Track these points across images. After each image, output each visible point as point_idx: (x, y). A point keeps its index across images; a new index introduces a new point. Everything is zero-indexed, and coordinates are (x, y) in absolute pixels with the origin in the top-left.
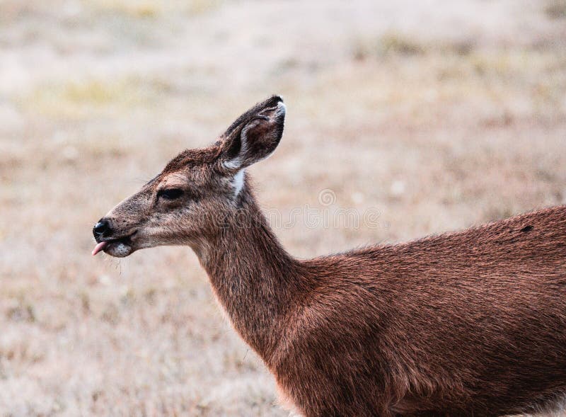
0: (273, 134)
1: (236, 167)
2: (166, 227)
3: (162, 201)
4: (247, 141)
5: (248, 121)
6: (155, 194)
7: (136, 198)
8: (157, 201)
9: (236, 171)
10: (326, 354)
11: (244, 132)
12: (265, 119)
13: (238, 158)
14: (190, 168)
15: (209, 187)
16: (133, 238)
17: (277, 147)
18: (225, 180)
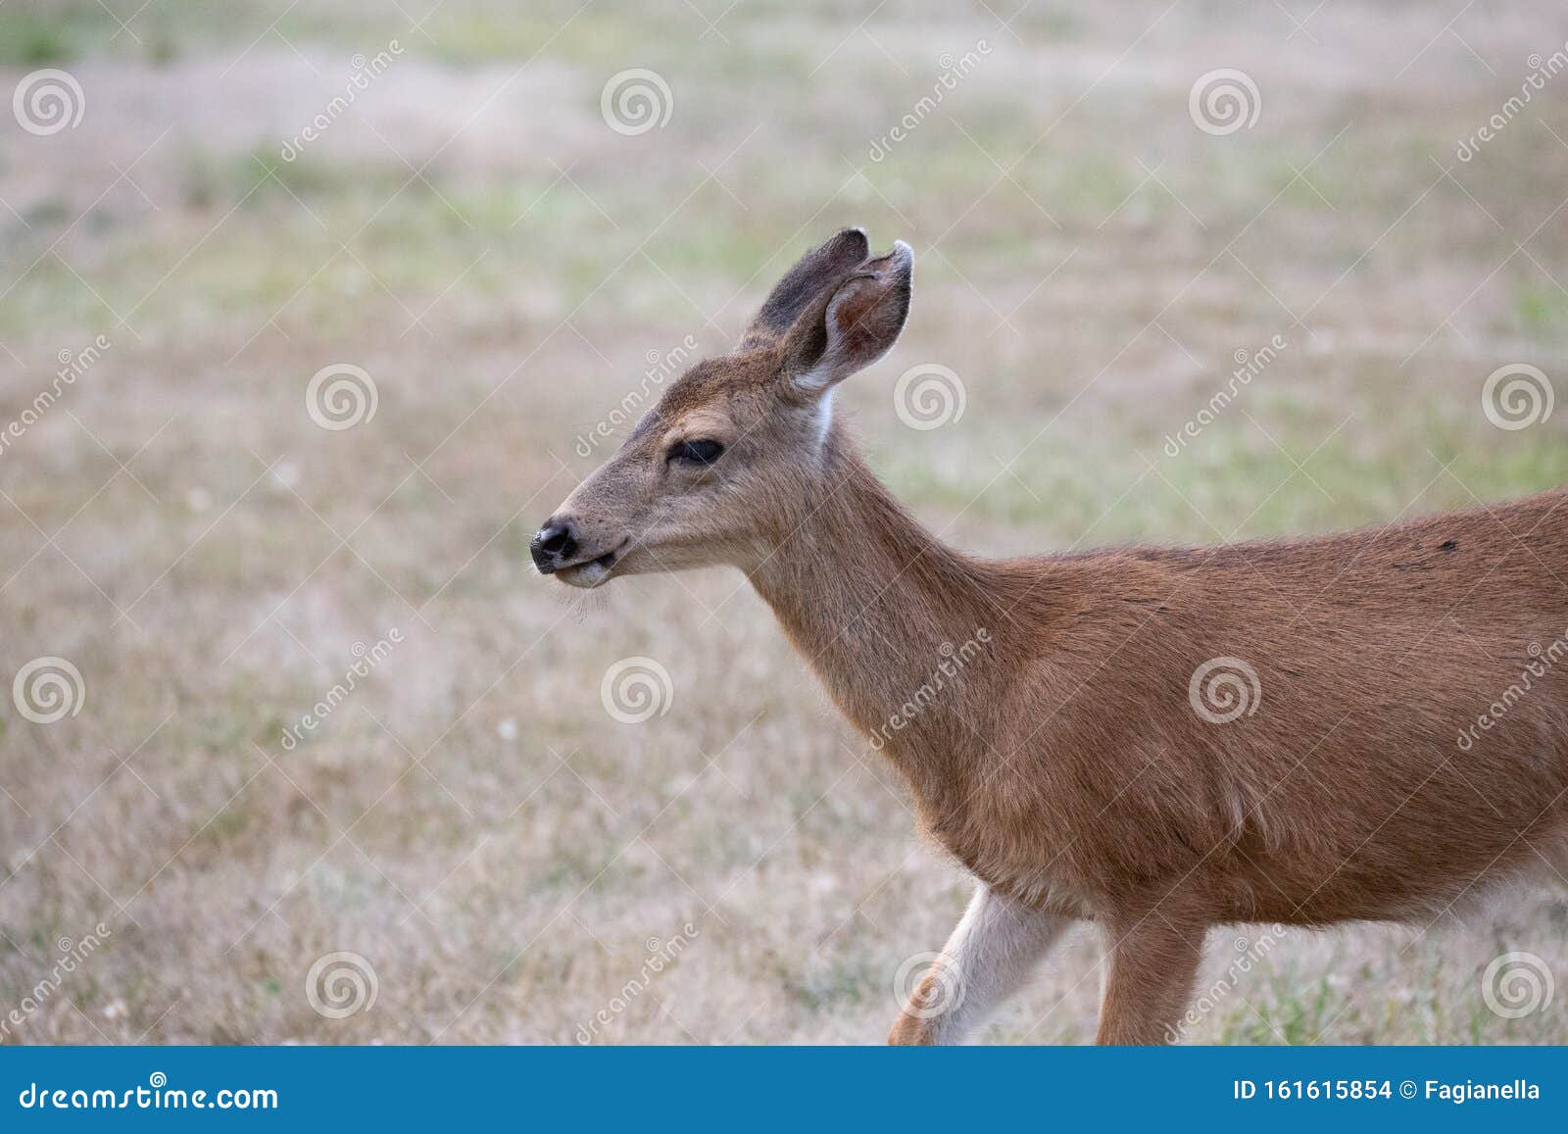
0: (892, 308)
1: (819, 384)
2: (687, 524)
3: (677, 468)
4: (840, 327)
5: (837, 289)
6: (659, 457)
7: (615, 469)
8: (665, 472)
9: (819, 393)
10: (1095, 756)
11: (832, 311)
12: (872, 277)
13: (823, 366)
14: (728, 396)
15: (773, 432)
16: (620, 555)
17: (901, 335)
18: (800, 414)
